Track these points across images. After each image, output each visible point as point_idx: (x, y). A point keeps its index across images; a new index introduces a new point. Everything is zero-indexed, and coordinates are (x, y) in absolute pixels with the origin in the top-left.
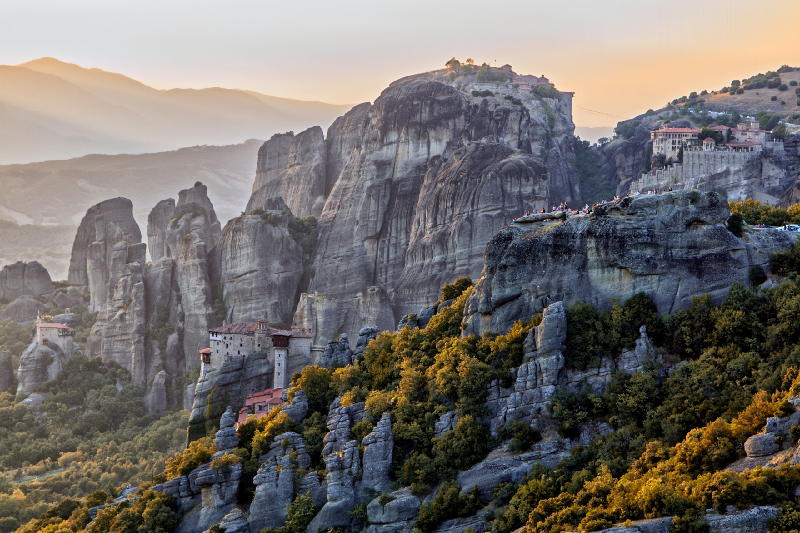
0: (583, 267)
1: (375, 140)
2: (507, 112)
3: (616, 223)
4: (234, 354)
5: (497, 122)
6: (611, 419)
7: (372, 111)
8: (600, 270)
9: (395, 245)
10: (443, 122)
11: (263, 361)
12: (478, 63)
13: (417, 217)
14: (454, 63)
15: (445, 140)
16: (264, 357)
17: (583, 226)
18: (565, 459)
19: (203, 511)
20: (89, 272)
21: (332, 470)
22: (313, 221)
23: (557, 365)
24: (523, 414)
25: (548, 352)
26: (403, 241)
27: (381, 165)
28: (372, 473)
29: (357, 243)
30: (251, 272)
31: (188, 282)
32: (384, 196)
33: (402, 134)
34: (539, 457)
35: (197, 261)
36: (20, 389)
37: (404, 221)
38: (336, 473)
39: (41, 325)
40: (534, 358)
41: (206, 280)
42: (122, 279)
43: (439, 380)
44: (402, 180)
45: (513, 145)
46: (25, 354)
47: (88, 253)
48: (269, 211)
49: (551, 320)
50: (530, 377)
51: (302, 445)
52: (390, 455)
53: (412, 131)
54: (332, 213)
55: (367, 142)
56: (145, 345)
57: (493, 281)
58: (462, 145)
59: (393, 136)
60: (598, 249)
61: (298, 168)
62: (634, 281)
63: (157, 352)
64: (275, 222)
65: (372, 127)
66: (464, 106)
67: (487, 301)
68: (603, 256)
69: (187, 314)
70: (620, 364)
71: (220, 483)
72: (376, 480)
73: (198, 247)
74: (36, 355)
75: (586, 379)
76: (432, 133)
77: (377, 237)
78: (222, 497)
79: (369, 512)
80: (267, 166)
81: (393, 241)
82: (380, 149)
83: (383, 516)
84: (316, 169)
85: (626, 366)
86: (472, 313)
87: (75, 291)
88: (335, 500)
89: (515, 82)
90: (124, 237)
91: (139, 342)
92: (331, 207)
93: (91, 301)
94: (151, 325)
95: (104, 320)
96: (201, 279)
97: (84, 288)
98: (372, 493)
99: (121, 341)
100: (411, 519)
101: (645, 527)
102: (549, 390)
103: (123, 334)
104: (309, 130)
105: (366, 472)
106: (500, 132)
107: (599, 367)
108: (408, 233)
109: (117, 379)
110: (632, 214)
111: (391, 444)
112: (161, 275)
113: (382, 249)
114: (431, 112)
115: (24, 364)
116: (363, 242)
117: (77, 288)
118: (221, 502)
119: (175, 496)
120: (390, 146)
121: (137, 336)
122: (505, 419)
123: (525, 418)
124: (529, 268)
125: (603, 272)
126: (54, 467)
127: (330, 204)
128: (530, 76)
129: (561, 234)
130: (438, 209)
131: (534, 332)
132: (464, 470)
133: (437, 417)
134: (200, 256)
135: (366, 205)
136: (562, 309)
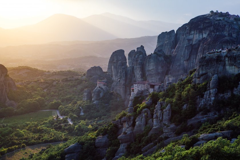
0: (224, 65)
1: (188, 33)
2: (225, 25)
3: (234, 53)
4: (140, 89)
5: (222, 28)
6: (229, 107)
7: (187, 25)
8: (229, 66)
9: (192, 62)
10: (207, 28)
11: (147, 91)
12: (219, 12)
13: (198, 54)
14: (212, 12)
15: (207, 33)
16: (148, 90)
17: (225, 54)
18: (216, 117)
19: (124, 129)
20: (112, 69)
21: (155, 118)
22: (170, 56)
23: (215, 92)
24: (206, 105)
25: (213, 88)
26: (195, 61)
27: (189, 40)
28: (165, 119)
29: (182, 62)
30: (153, 69)
31: (137, 72)
32: (190, 49)
33: (195, 32)
34: (209, 117)
35: (139, 66)
36: (93, 99)
37: (195, 56)
38: (155, 119)
39: (99, 83)
40: (209, 90)
41: (141, 71)
42: (120, 71)
43: (184, 95)
44: (195, 44)
45: (227, 35)
46: (94, 90)
47: (112, 64)
48: (158, 53)
49: (214, 80)
50: (208, 95)
51: (149, 112)
52: (170, 115)
53: (198, 31)
54: (176, 54)
55: (186, 34)
56: (125, 88)
57: (200, 69)
58: (212, 35)
59: (193, 32)
60: (228, 60)
61: (168, 41)
62: (238, 69)
63: (128, 90)
64: (160, 56)
65: (187, 30)
66: (213, 24)
67: (198, 75)
68: (230, 62)
69: (136, 80)
70: (233, 92)
71: (128, 121)
72: (166, 121)
73: (140, 62)
74: (97, 90)
75: (224, 96)
76: (204, 31)
77: (188, 60)
78: (128, 125)
79: (163, 129)
80: (160, 41)
81: (192, 61)
82: (189, 36)
83: (167, 131)
84: (173, 42)
85: (235, 93)
86: (195, 78)
87: (109, 74)
88: (155, 126)
89: (229, 17)
90: (122, 60)
91: (124, 87)
92: (175, 52)
93: (113, 77)
94: (127, 83)
95: (115, 82)
96: (140, 71)
97: (111, 73)
98: (165, 125)
99: (119, 87)
100: (174, 132)
101: (224, 133)
102: (213, 98)
103: (120, 85)
104: (171, 31)
105: (164, 119)
106: (223, 31)
107: (227, 93)
108: (196, 59)
109: (118, 97)
110: (238, 51)
111: (170, 112)
112: (130, 70)
113: (189, 64)
114: (204, 25)
115: (94, 93)
116: (184, 61)
117: (110, 73)
118: (128, 126)
119: (117, 124)
120: (192, 35)
121: (123, 86)
122: (201, 106)
123: (206, 106)
124: (210, 66)
125: (230, 67)
126: (100, 120)
127: (175, 51)
128: (234, 15)
129: (219, 56)
130: (204, 52)
131: (210, 83)
132: (189, 119)
133: (183, 105)
134: (140, 65)
135: (185, 51)
136: (217, 77)
